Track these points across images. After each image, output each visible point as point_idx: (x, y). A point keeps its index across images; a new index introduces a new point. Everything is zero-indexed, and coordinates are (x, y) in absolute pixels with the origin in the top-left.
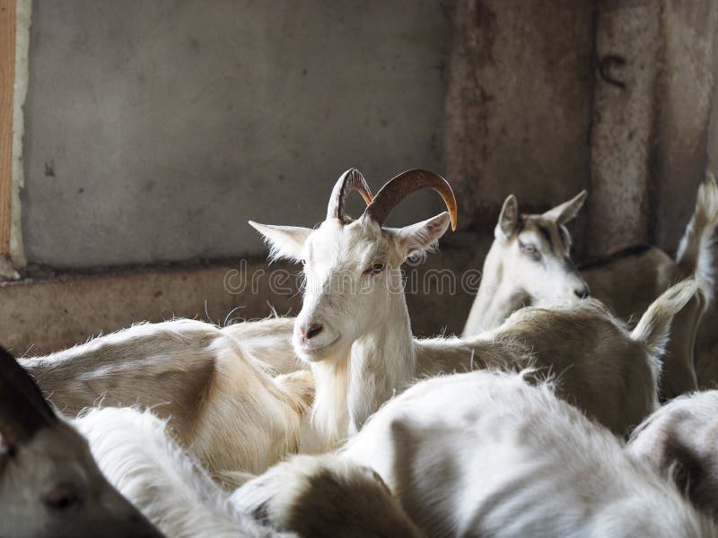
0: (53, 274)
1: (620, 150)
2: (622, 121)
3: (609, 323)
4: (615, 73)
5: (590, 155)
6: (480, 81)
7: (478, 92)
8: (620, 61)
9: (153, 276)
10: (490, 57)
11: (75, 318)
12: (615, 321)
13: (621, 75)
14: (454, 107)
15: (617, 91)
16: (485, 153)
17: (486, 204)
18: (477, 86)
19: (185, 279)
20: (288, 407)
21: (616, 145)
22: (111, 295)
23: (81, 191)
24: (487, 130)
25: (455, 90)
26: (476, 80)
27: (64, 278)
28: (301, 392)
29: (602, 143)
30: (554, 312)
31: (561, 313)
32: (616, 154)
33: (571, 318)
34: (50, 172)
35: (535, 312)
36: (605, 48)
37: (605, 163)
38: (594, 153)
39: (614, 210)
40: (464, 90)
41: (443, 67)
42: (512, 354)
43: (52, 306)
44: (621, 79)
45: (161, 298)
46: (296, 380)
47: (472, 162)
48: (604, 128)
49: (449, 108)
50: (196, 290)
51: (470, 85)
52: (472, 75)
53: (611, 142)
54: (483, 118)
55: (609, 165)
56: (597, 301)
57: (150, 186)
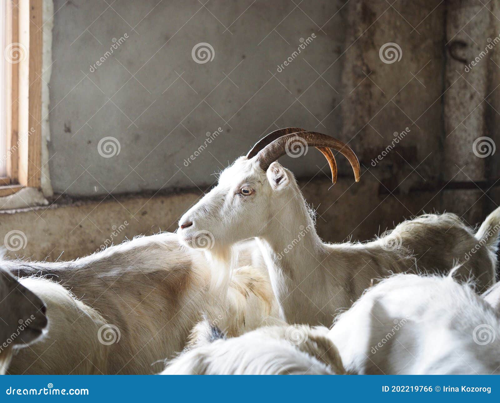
0: (71, 200)
1: (464, 107)
2: (465, 87)
3: (463, 231)
4: (460, 53)
5: (443, 111)
6: (366, 61)
7: (364, 68)
8: (463, 45)
9: (140, 201)
10: (373, 43)
11: (87, 231)
12: (467, 229)
13: (464, 55)
14: (348, 79)
15: (461, 66)
16: (370, 111)
17: (371, 147)
18: (364, 64)
19: (163, 202)
20: (238, 293)
21: (461, 103)
22: (112, 215)
23: (90, 142)
24: (371, 94)
25: (349, 67)
26: (363, 60)
27: (79, 203)
28: (246, 281)
29: (451, 102)
30: (426, 224)
31: (431, 225)
32: (462, 110)
33: (438, 228)
34: (68, 130)
35: (413, 224)
36: (453, 36)
37: (454, 116)
38: (446, 109)
39: (460, 149)
40: (355, 67)
41: (339, 51)
42: (399, 255)
43: (71, 223)
44: (464, 57)
45: (147, 216)
46: (242, 273)
47: (361, 117)
48: (453, 91)
49: (345, 80)
50: (171, 210)
51: (359, 63)
52: (360, 57)
53: (458, 101)
54: (368, 86)
55: (457, 117)
56: (453, 215)
57: (137, 138)
